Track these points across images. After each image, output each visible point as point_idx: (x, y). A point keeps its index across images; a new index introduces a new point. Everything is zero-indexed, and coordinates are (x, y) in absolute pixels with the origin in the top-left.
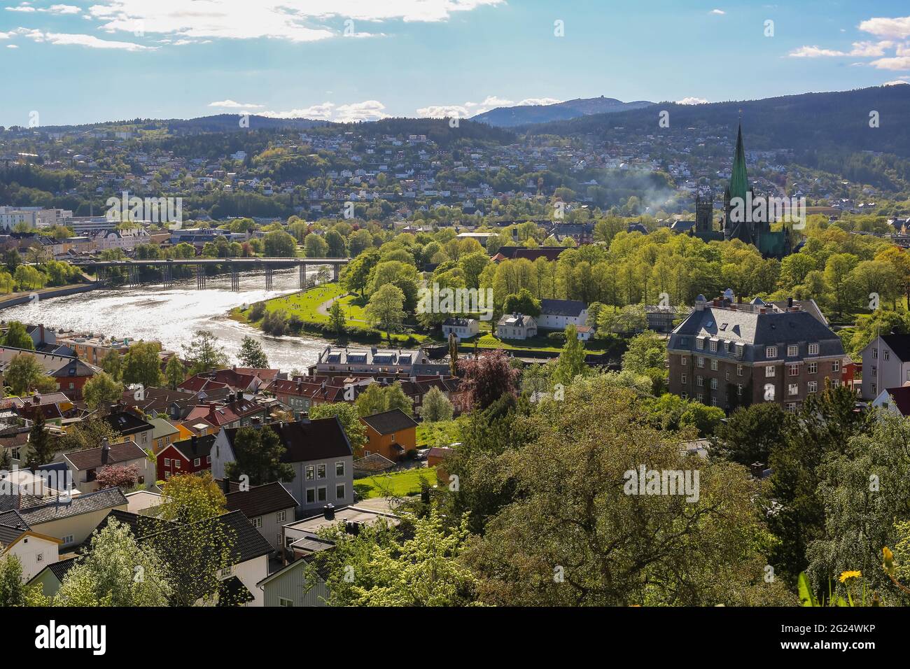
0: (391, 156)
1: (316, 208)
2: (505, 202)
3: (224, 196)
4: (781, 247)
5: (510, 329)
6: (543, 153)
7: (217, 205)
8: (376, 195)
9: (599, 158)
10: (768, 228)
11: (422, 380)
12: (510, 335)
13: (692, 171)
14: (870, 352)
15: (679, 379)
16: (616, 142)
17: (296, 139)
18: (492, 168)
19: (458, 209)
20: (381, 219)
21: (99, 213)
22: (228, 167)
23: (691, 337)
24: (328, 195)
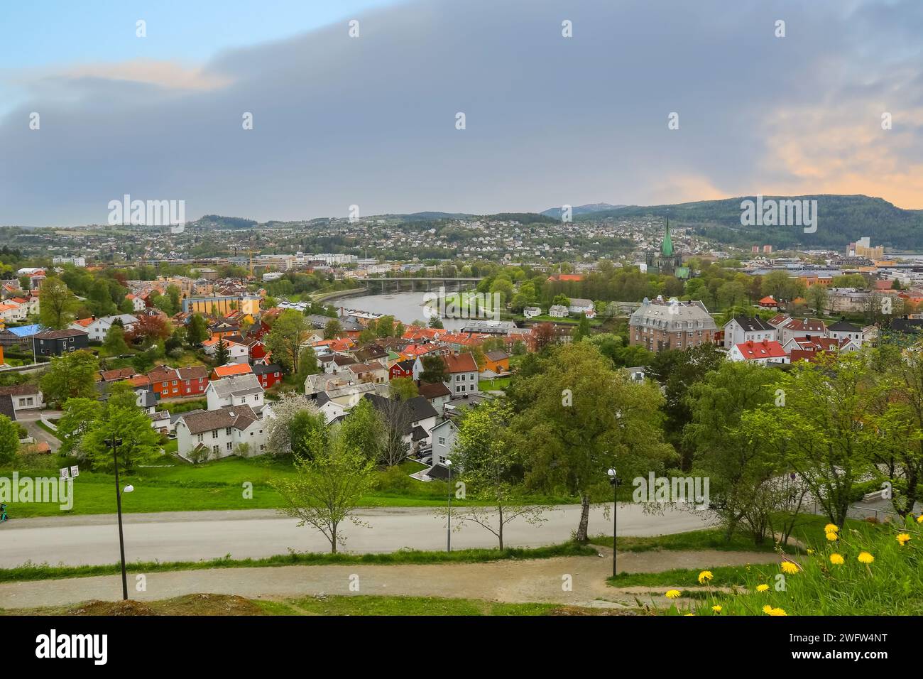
0: (502, 231)
1: (467, 255)
2: (555, 252)
3: (425, 249)
4: (687, 275)
5: (556, 312)
6: (574, 229)
7: (422, 254)
8: (495, 249)
9: (600, 232)
10: (681, 266)
11: (513, 336)
12: (556, 315)
13: (646, 239)
14: (729, 326)
15: (634, 337)
16: (608, 224)
17: (458, 223)
18: (549, 237)
19: (533, 256)
20: (497, 260)
21: (369, 257)
22: (427, 236)
23: (641, 318)
24: (472, 249)
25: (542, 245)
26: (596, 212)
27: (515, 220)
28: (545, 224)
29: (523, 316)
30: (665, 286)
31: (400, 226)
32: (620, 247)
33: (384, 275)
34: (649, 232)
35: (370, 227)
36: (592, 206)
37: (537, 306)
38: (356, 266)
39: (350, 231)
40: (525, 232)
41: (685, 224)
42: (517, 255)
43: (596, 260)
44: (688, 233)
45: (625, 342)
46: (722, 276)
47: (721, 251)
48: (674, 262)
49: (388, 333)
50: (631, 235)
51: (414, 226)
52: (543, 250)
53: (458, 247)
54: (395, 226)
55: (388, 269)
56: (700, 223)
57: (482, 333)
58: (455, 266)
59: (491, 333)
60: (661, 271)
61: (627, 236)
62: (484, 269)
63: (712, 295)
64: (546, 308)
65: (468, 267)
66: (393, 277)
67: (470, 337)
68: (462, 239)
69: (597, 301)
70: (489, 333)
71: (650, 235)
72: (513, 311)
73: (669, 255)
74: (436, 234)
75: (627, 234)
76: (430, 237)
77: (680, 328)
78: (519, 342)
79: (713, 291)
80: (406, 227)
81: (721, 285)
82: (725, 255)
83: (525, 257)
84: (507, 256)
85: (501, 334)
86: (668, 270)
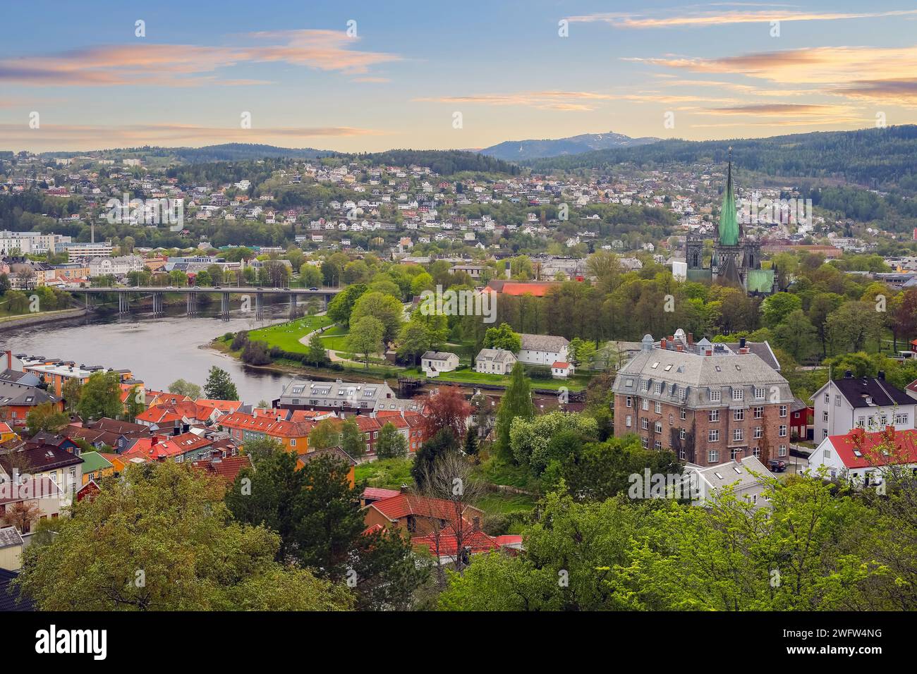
1: (317, 239)
2: (506, 235)
3: (226, 224)
4: (770, 285)
5: (489, 364)
6: (547, 187)
7: (219, 234)
8: (378, 225)
9: (603, 193)
10: (758, 267)
11: (383, 415)
12: (489, 370)
13: (695, 208)
14: (822, 397)
15: (624, 421)
16: (621, 177)
17: (300, 169)
18: (494, 201)
19: (460, 241)
20: (382, 249)
21: (100, 239)
22: (231, 196)
23: (636, 378)
24: (330, 225)
25: (478, 218)
26: (596, 152)
27: (422, 165)
28: (487, 175)
29: (420, 371)
30: (721, 310)
31: (172, 174)
32: (644, 226)
33: (126, 280)
34: (703, 195)
35: (104, 173)
36: (587, 137)
37: (451, 350)
38: (66, 260)
39: (59, 181)
40: (443, 191)
41: (777, 179)
42: (425, 240)
43: (592, 251)
44: (784, 196)
45: (605, 432)
46: (840, 290)
47: (850, 236)
48: (741, 257)
49: (107, 409)
50: (667, 200)
51: (203, 174)
52: (481, 231)
53: (299, 220)
54: (161, 174)
55: (137, 268)
56: (809, 178)
57: (316, 409)
58: (287, 263)
59: (337, 410)
60: (715, 276)
61: (657, 203)
62: (350, 269)
63: (815, 328)
64: (470, 354)
65: (314, 264)
66: (146, 285)
67: (289, 419)
68: (308, 203)
69: (577, 339)
70: (329, 409)
71: (705, 202)
72: (398, 361)
73: (733, 243)
74: (251, 192)
75: (658, 198)
76: (238, 198)
77: (714, 403)
78: (390, 430)
79: (819, 320)
80: (186, 175)
81: (836, 307)
82: (858, 246)
83: (443, 245)
84: (406, 241)
85: (358, 412)
86: (731, 274)
